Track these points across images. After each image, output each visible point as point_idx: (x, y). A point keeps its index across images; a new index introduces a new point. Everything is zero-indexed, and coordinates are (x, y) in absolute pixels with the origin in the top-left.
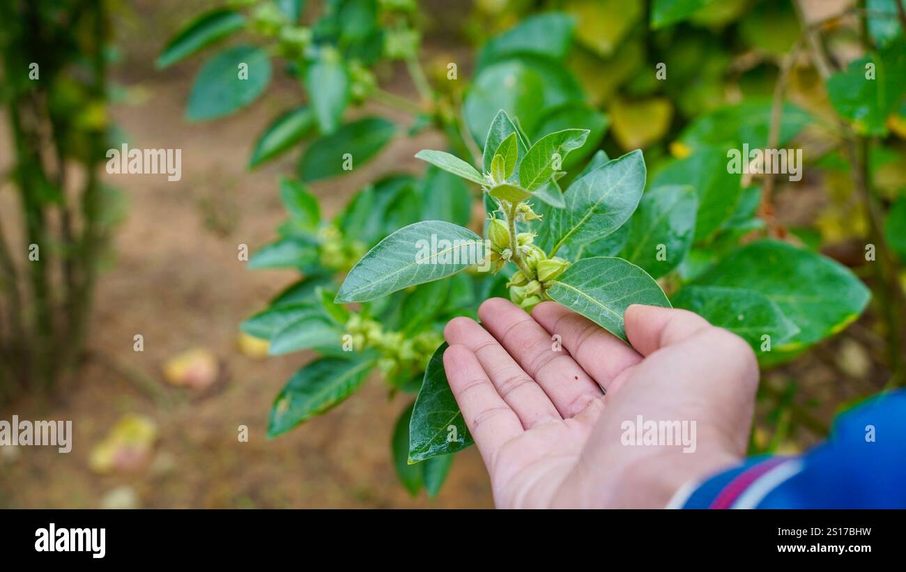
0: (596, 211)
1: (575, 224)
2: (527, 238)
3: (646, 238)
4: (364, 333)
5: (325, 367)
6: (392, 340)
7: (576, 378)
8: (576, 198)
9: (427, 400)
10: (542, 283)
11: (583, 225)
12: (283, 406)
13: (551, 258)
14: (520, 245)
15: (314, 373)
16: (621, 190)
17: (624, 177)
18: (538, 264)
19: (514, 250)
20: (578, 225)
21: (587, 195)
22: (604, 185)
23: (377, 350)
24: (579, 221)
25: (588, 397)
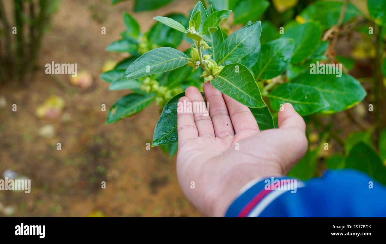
0: (238, 47)
1: (229, 52)
2: (207, 57)
3: (270, 60)
4: (151, 85)
5: (133, 97)
6: (163, 90)
7: (227, 125)
8: (231, 41)
9: (163, 121)
10: (214, 76)
11: (233, 53)
12: (114, 111)
13: (218, 66)
14: (204, 59)
15: (129, 99)
16: (250, 38)
17: (252, 33)
18: (213, 68)
19: (201, 62)
20: (231, 52)
21: (235, 40)
22: (243, 36)
23: (156, 93)
24: (231, 51)
25: (228, 133)
